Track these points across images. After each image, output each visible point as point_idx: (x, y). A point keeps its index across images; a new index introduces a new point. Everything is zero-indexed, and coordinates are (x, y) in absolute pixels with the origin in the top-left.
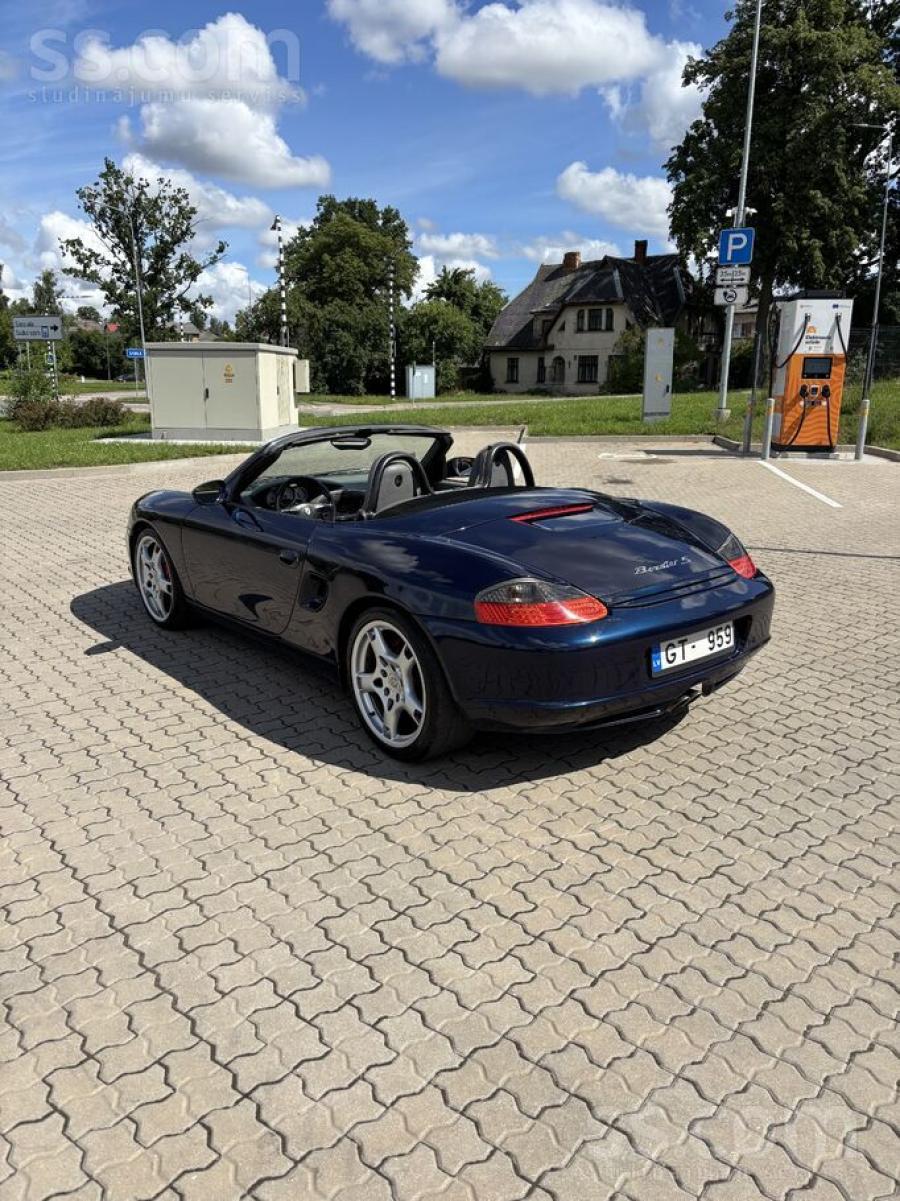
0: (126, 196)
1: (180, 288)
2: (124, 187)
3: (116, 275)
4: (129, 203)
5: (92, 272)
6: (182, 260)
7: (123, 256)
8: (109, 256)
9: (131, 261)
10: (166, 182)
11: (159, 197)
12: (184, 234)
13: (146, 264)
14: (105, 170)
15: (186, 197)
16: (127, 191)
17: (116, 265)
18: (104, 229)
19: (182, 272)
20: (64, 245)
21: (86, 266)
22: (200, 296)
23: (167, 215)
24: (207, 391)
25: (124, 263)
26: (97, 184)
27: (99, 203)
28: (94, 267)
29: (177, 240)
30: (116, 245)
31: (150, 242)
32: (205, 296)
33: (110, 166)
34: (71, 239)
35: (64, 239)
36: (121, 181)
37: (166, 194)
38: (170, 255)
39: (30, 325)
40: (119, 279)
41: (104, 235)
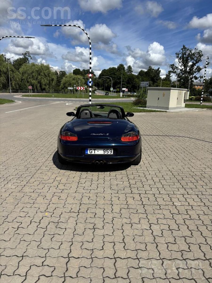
0: (187, 53)
1: (195, 74)
2: (186, 51)
3: (181, 72)
4: (187, 55)
5: (175, 71)
6: (197, 67)
7: (183, 67)
8: (180, 68)
9: (185, 68)
10: (197, 49)
11: (194, 53)
12: (199, 61)
13: (188, 69)
14: (182, 47)
15: (201, 52)
16: (187, 52)
17: (181, 69)
18: (180, 61)
19: (196, 70)
20: (170, 66)
21: (174, 70)
22: (200, 76)
23: (196, 57)
24: (159, 98)
25: (183, 69)
26: (180, 51)
27: (180, 55)
28: (176, 70)
29: (197, 63)
30: (182, 65)
31: (190, 63)
32: (201, 76)
33: (184, 47)
34: (172, 64)
35: (170, 64)
36: (186, 50)
37: (196, 52)
38: (194, 66)
39: (144, 83)
40: (181, 73)
41: (180, 63)
